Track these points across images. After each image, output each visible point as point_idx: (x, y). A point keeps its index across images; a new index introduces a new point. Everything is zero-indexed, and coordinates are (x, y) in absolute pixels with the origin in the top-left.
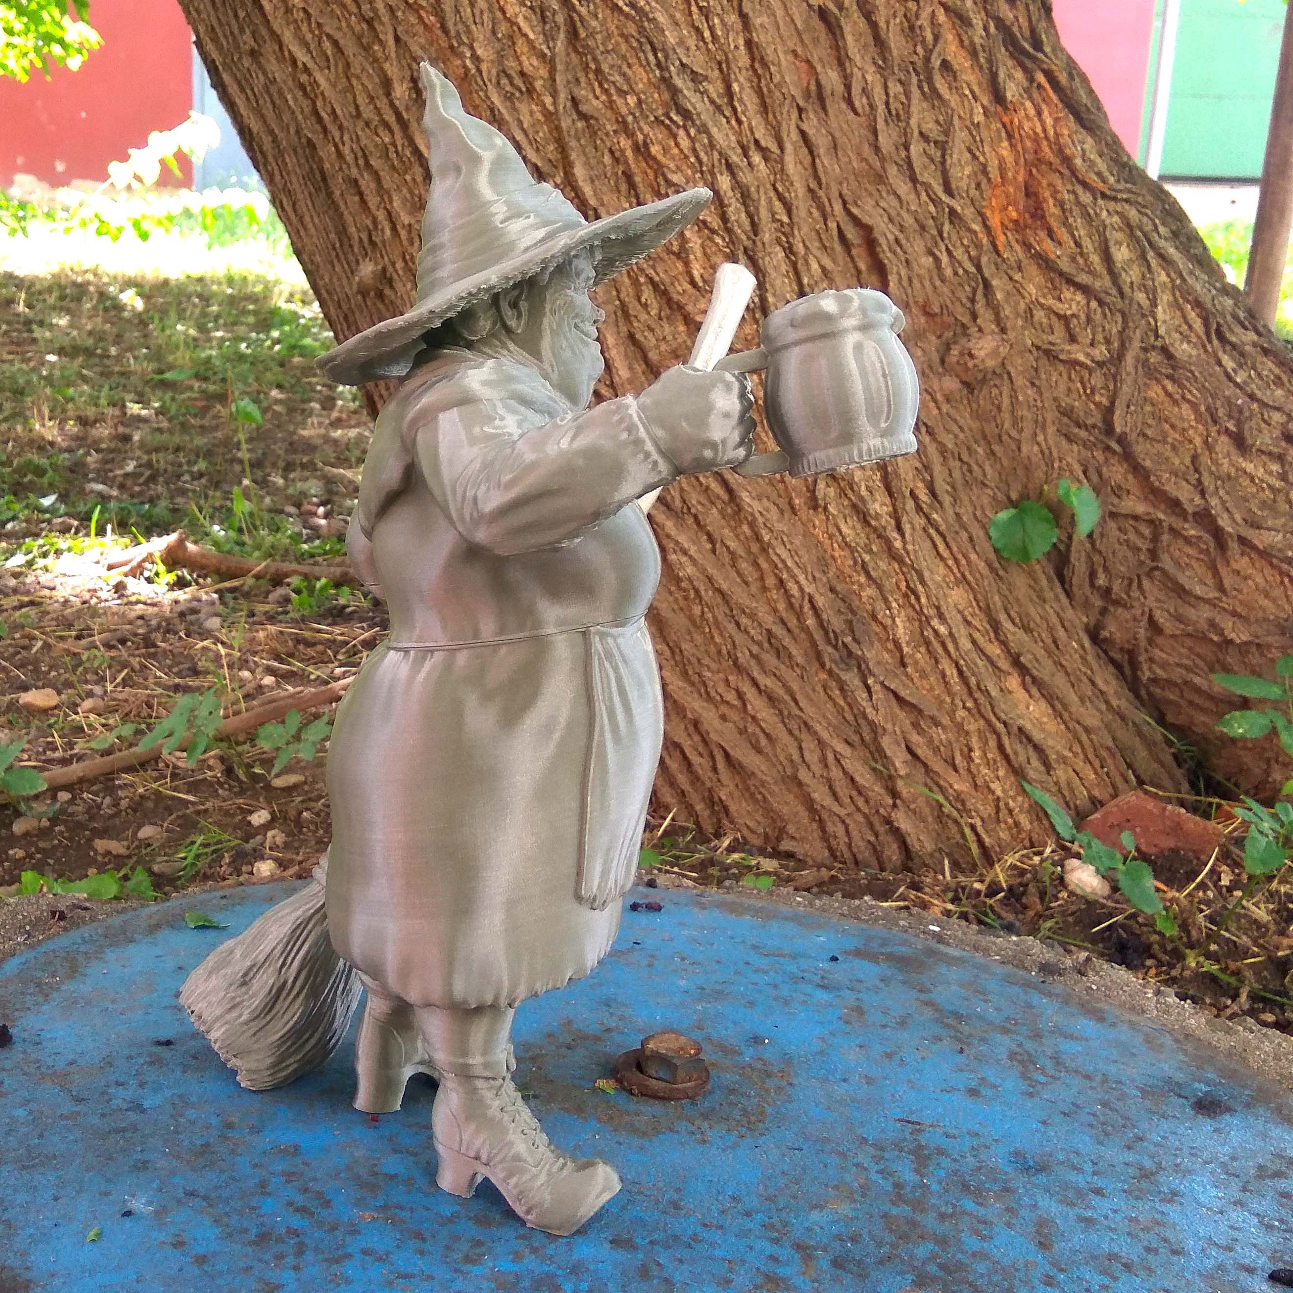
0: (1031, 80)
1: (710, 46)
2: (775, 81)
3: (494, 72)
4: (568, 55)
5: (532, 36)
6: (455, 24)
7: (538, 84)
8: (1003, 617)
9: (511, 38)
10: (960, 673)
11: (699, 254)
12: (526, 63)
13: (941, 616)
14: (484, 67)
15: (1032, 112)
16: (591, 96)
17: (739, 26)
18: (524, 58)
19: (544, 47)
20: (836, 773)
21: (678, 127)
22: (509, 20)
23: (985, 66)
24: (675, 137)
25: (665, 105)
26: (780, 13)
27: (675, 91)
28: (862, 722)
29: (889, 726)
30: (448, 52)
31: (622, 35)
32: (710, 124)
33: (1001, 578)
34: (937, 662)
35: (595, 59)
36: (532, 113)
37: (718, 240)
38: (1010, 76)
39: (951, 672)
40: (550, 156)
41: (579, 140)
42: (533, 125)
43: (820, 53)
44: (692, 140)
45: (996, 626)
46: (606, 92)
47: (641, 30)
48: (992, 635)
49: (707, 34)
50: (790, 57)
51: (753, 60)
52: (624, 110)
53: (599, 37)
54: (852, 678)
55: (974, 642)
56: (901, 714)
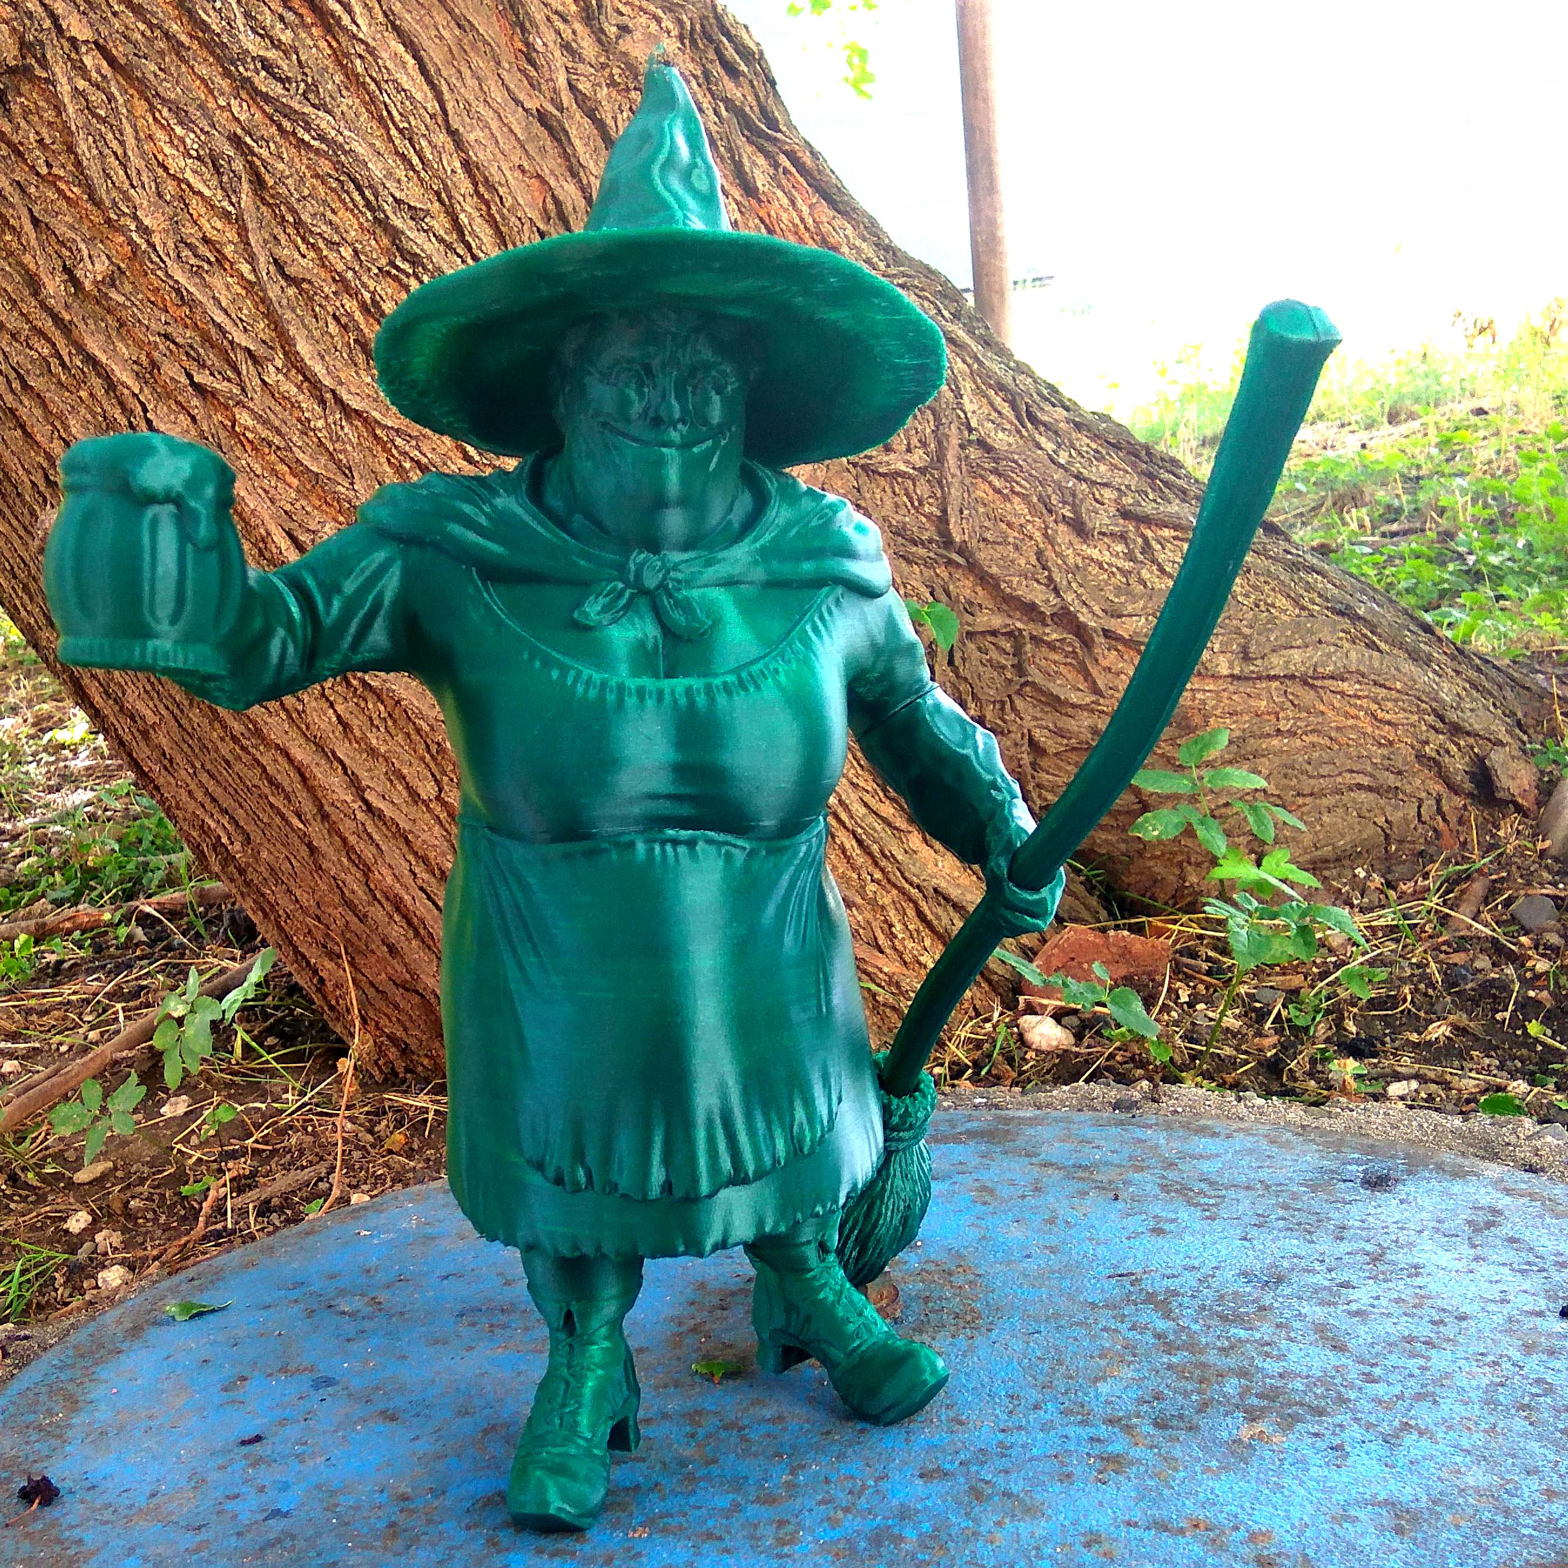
0: (776, 165)
1: (423, 174)
2: (507, 205)
3: (171, 244)
4: (258, 208)
5: (207, 193)
6: (108, 192)
7: (229, 250)
9: (181, 198)
12: (207, 227)
14: (156, 239)
15: (785, 201)
16: (297, 256)
17: (450, 146)
18: (203, 221)
19: (225, 204)
21: (408, 276)
22: (174, 177)
23: (727, 155)
25: (387, 252)
26: (494, 125)
27: (394, 234)
30: (105, 228)
31: (317, 176)
35: (293, 211)
36: (228, 287)
38: (754, 163)
40: (261, 335)
41: (294, 310)
42: (234, 301)
43: (550, 165)
46: (313, 247)
47: (338, 166)
49: (415, 160)
50: (517, 174)
51: (475, 184)
52: (340, 267)
53: (289, 181)
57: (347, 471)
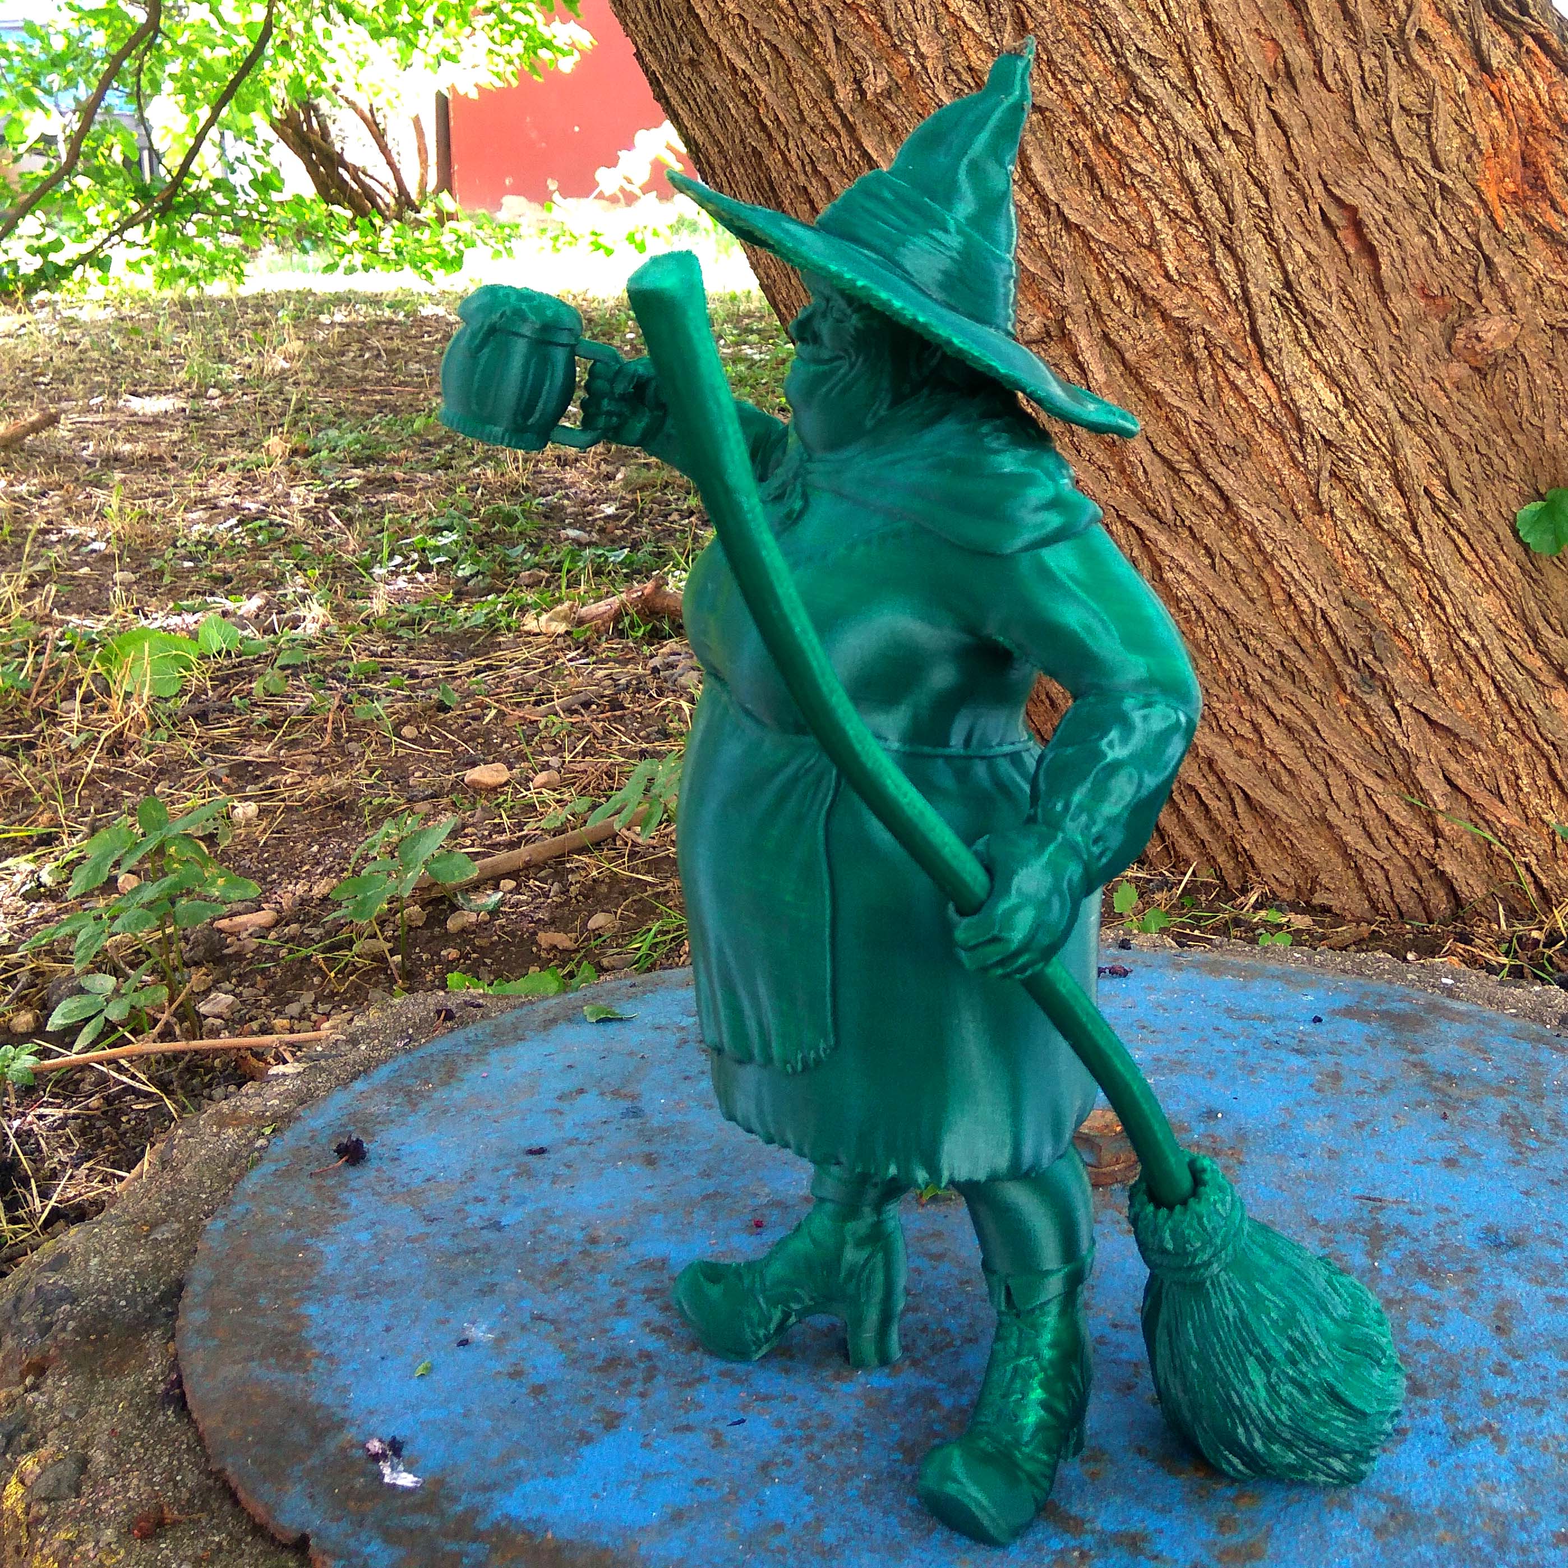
0: (1519, 44)
1: (1168, 29)
2: (1239, 61)
3: (940, 69)
5: (977, 29)
6: (896, 22)
8: (1541, 624)
9: (955, 32)
10: (1498, 689)
11: (1172, 246)
12: (973, 58)
13: (1470, 627)
14: (929, 64)
15: (1522, 78)
16: (1045, 88)
18: (971, 53)
19: (991, 40)
20: (1368, 811)
21: (1140, 114)
22: (952, 15)
23: (1466, 33)
24: (1137, 124)
25: (1124, 92)
27: (1133, 78)
28: (1393, 751)
29: (1423, 754)
30: (891, 51)
31: (1073, 24)
32: (1173, 110)
33: (1535, 581)
34: (1471, 679)
35: (1048, 51)
37: (1191, 230)
38: (1495, 43)
39: (1488, 689)
41: (1034, 134)
43: (1285, 30)
44: (1156, 127)
45: (1535, 635)
46: (1060, 82)
47: (1092, 17)
48: (1531, 645)
49: (1163, 17)
50: (1253, 36)
51: (1214, 41)
52: (1081, 101)
53: (1048, 26)
54: (1376, 701)
55: (1510, 654)
56: (1435, 740)
57: (1059, 275)
